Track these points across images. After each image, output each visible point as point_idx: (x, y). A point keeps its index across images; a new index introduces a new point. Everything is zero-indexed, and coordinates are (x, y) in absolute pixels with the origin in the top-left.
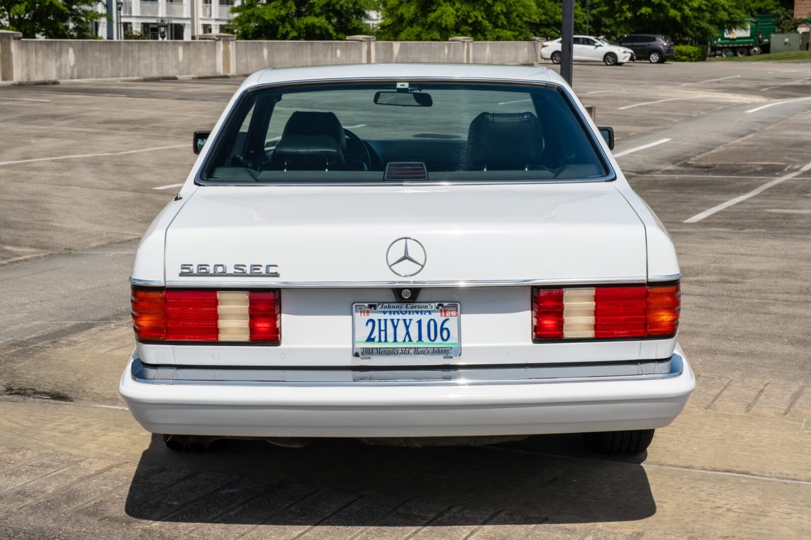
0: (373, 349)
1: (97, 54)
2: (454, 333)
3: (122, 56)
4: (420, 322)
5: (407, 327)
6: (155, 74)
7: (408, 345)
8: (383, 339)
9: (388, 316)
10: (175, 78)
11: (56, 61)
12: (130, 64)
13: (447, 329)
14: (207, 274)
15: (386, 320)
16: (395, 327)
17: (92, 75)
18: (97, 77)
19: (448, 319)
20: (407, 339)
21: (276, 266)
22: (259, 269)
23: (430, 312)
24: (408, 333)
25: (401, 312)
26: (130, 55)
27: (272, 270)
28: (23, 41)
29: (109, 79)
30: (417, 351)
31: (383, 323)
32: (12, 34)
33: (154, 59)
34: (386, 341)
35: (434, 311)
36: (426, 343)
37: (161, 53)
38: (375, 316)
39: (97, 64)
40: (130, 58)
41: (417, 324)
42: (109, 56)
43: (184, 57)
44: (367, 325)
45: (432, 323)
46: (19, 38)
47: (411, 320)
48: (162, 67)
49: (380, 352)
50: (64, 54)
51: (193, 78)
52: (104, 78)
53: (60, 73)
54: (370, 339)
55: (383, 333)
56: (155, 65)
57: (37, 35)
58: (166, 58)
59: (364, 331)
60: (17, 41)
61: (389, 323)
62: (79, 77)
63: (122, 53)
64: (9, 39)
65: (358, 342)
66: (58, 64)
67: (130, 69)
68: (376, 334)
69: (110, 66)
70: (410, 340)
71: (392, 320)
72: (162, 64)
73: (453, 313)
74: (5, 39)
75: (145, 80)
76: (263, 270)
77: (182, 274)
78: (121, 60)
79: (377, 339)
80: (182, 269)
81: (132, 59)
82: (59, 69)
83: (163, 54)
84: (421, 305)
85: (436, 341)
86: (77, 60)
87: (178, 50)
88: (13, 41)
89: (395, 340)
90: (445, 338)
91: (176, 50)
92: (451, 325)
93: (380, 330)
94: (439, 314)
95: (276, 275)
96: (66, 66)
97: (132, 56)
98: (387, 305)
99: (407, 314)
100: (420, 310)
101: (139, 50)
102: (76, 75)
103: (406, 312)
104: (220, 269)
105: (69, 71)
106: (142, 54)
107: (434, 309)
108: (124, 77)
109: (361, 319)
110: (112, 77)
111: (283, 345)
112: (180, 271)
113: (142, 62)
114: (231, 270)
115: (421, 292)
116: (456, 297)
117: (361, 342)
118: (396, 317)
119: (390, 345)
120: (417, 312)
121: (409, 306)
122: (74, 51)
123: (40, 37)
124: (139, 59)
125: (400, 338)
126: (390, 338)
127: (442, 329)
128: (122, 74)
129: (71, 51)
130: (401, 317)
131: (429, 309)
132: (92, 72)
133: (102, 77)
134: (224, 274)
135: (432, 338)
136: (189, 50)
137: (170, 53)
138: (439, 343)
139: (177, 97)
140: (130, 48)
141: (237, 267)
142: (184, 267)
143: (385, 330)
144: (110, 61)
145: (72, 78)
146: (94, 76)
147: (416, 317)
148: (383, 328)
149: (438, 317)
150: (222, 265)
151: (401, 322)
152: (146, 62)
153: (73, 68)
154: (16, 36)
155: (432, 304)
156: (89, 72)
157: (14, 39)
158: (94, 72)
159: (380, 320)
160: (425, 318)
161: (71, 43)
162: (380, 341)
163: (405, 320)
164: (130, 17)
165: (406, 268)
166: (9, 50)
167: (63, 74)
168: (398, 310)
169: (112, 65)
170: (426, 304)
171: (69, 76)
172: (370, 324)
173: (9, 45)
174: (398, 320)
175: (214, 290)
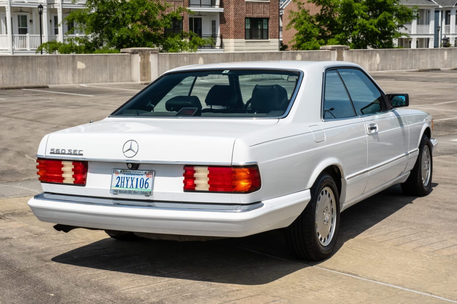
0: (118, 190)
1: (394, 57)
2: (150, 185)
3: (409, 57)
4: (137, 179)
5: (132, 181)
6: (429, 67)
7: (131, 189)
8: (122, 186)
9: (125, 176)
10: (439, 70)
11: (369, 61)
12: (414, 62)
13: (147, 183)
14: (59, 153)
15: (124, 177)
16: (127, 181)
17: (390, 68)
18: (393, 70)
19: (148, 179)
20: (131, 187)
21: (82, 151)
22: (76, 152)
23: (142, 175)
24: (132, 184)
25: (131, 174)
26: (414, 56)
27: (81, 153)
28: (350, 51)
29: (401, 71)
30: (135, 193)
31: (123, 178)
32: (344, 47)
33: (429, 59)
34: (123, 187)
35: (144, 174)
36: (139, 189)
37: (433, 55)
38: (121, 175)
39: (393, 62)
40: (414, 58)
41: (136, 180)
42: (401, 58)
43: (448, 57)
44: (117, 179)
45: (142, 180)
46: (348, 49)
47: (134, 178)
48: (433, 64)
49: (121, 192)
50: (374, 57)
51: (451, 70)
52: (397, 70)
53: (371, 67)
54: (117, 186)
55: (122, 183)
56: (429, 62)
57: (368, 47)
58: (436, 58)
59: (115, 182)
60: (347, 51)
61: (125, 179)
62: (382, 70)
63: (409, 56)
64: (342, 50)
65: (113, 187)
66: (370, 63)
67: (413, 65)
68: (120, 184)
69: (401, 63)
70: (133, 187)
71: (127, 178)
72: (434, 62)
73: (151, 176)
74: (340, 50)
75: (420, 71)
76: (77, 152)
77: (51, 153)
78: (408, 60)
79: (120, 186)
80: (51, 150)
81: (415, 59)
82: (370, 66)
83: (435, 56)
84: (139, 171)
85: (143, 188)
86: (381, 60)
87: (444, 53)
88: (344, 51)
89: (127, 187)
90: (146, 187)
91: (443, 53)
92: (150, 181)
93: (122, 182)
94: (146, 176)
95: (82, 155)
96: (374, 64)
97: (415, 58)
98: (125, 170)
99: (133, 175)
100: (138, 173)
101: (420, 54)
102: (380, 68)
103: (133, 174)
104: (63, 151)
105: (376, 66)
106: (421, 56)
107: (143, 173)
108: (410, 69)
109: (115, 176)
110: (402, 69)
111: (86, 187)
112: (50, 151)
113: (421, 61)
114: (67, 152)
115: (140, 165)
116: (153, 168)
117: (114, 187)
118: (128, 176)
119: (125, 189)
120: (137, 175)
121: (134, 172)
122: (380, 56)
123: (369, 48)
124: (419, 59)
125: (129, 186)
126: (125, 186)
127: (146, 183)
128: (408, 68)
129: (378, 55)
130: (130, 176)
131: (142, 173)
132: (390, 66)
133: (396, 70)
134: (64, 154)
135: (141, 187)
136: (451, 53)
137: (439, 55)
138: (144, 189)
139: (422, 80)
140: (414, 53)
141: (69, 151)
142: (52, 150)
143: (124, 182)
144: (401, 61)
145: (378, 70)
146: (391, 69)
147: (136, 177)
148: (123, 181)
149: (145, 177)
150: (64, 150)
151: (130, 179)
152: (423, 61)
153: (378, 65)
154: (346, 48)
155: (143, 171)
156: (388, 67)
157: (345, 49)
158: (391, 67)
159: (122, 177)
160: (140, 177)
161: (378, 51)
162: (121, 187)
163: (132, 178)
164: (449, 34)
165: (130, 154)
166: (342, 55)
167: (373, 68)
168: (129, 173)
169: (403, 62)
170: (141, 171)
171: (376, 69)
172: (118, 179)
173: (342, 53)
174: (129, 178)
175: (60, 160)
